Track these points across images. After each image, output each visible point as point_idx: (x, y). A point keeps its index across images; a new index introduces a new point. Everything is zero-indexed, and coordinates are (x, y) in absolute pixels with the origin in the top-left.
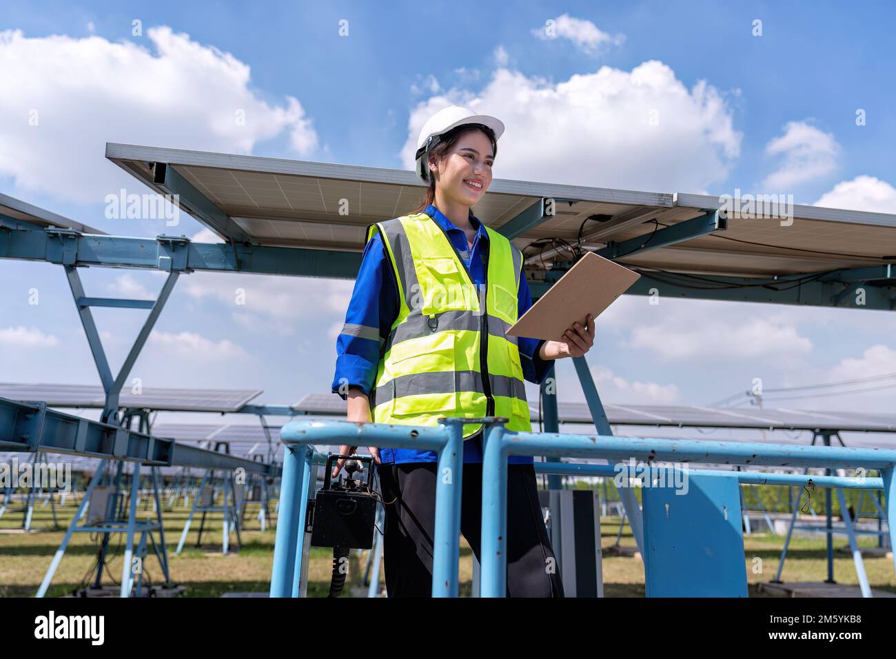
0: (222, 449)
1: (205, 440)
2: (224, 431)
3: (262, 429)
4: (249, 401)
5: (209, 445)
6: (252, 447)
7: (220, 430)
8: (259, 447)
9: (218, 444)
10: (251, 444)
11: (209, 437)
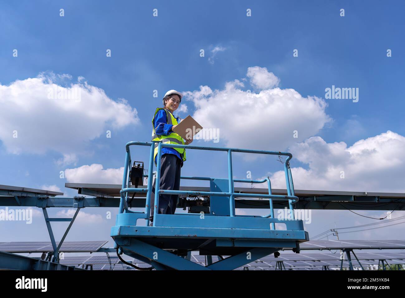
0: (89, 267)
1: (82, 264)
2: (90, 259)
3: (107, 258)
4: (102, 246)
5: (83, 266)
6: (103, 266)
7: (89, 259)
8: (105, 266)
9: (87, 266)
10: (103, 265)
11: (83, 263)
